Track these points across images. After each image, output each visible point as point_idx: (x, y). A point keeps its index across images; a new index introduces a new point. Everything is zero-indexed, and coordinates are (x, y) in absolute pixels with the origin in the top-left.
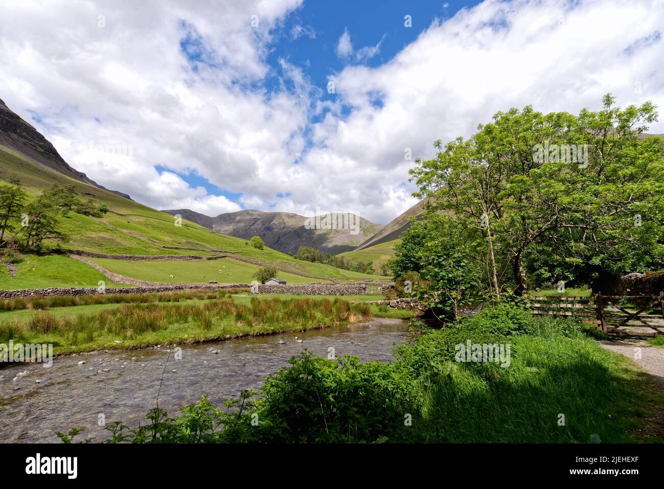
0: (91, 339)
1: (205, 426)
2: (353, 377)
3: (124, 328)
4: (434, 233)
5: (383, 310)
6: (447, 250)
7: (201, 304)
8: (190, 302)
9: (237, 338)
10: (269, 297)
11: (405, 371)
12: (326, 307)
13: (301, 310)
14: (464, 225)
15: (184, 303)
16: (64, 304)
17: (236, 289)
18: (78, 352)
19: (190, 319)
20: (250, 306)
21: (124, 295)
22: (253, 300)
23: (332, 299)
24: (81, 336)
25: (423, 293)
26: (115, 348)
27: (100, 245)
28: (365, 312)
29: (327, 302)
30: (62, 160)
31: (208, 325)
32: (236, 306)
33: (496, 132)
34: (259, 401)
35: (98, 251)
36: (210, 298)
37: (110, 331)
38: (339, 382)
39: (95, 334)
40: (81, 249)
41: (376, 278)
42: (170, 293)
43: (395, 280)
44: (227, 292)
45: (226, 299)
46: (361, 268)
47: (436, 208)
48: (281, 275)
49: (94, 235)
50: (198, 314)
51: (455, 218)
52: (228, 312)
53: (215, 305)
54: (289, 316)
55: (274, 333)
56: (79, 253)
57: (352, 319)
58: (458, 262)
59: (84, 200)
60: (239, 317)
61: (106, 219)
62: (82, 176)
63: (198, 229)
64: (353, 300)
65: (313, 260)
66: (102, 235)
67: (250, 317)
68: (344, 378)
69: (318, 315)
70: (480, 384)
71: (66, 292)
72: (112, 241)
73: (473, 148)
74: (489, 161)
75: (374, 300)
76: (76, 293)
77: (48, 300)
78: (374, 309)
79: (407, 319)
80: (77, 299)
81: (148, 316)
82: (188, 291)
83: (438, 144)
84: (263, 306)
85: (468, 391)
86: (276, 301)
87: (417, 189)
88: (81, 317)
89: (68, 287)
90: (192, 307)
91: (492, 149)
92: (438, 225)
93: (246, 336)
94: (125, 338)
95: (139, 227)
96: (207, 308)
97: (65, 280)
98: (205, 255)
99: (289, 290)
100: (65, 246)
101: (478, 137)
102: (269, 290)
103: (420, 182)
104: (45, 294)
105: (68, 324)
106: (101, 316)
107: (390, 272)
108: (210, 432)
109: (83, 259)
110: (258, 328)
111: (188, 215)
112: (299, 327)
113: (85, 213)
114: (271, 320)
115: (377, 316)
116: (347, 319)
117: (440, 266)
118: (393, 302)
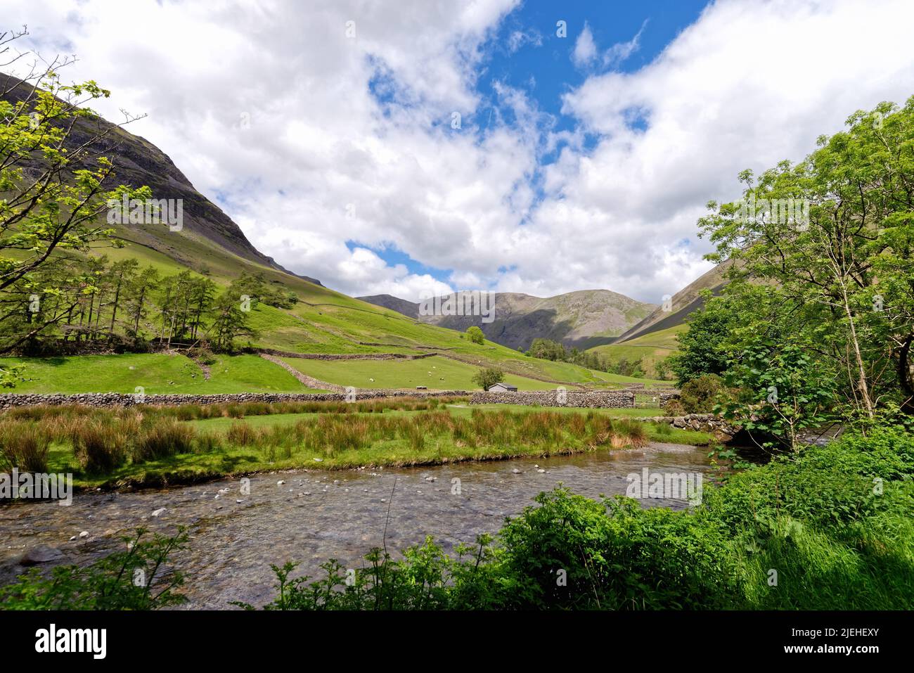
0: (288, 455)
1: (435, 577)
2: (632, 528)
3: (323, 443)
4: (743, 315)
5: (664, 431)
6: (771, 340)
7: (410, 416)
8: (395, 413)
9: (457, 462)
10: (496, 408)
11: (712, 526)
12: (577, 425)
13: (540, 427)
14: (798, 299)
15: (389, 415)
16: (258, 412)
17: (451, 397)
18: (277, 470)
19: (397, 435)
20: (471, 420)
21: (319, 403)
22: (474, 413)
23: (584, 412)
24: (279, 450)
25: (731, 407)
26: (314, 467)
27: (292, 342)
28: (635, 434)
29: (577, 417)
30: (248, 244)
31: (420, 444)
32: (453, 420)
33: (853, 145)
34: (498, 549)
35: (289, 349)
36: (419, 408)
37: (308, 446)
38: (610, 534)
39: (293, 449)
40: (272, 348)
41: (649, 383)
42: (371, 401)
43: (680, 386)
44: (440, 401)
45: (438, 410)
46: (624, 369)
47: (746, 275)
48: (509, 379)
49: (284, 330)
50: (406, 429)
51: (779, 290)
52: (444, 428)
53: (427, 417)
54: (524, 434)
55: (505, 458)
56: (270, 352)
57: (616, 442)
58: (792, 360)
59: (273, 289)
60: (458, 434)
61: (297, 311)
62: (269, 261)
63: (399, 319)
64: (617, 415)
65: (553, 358)
66: (293, 329)
67: (473, 436)
68: (616, 527)
69: (566, 435)
70: (847, 558)
71: (260, 398)
72: (304, 337)
73: (810, 175)
74: (841, 194)
75: (648, 415)
76: (271, 399)
77: (242, 406)
78: (649, 430)
79: (703, 446)
80: (271, 406)
81: (349, 430)
82: (392, 399)
83: (746, 176)
84: (488, 420)
85: (826, 566)
86: (506, 414)
87: (713, 249)
88: (277, 428)
89: (260, 392)
90: (399, 420)
91: (848, 174)
92: (751, 302)
93: (468, 460)
94: (325, 455)
95: (332, 319)
96: (417, 421)
97: (258, 384)
98: (410, 353)
99: (522, 399)
100: (256, 345)
101: (819, 157)
102: (495, 400)
103: (717, 236)
104: (238, 400)
105: (264, 435)
106: (298, 428)
107: (670, 374)
108: (439, 584)
109: (275, 359)
110: (483, 450)
111: (388, 301)
112: (539, 451)
113: (275, 305)
114: (501, 440)
115: (654, 439)
116: (607, 442)
117: (759, 364)
118: (679, 419)
